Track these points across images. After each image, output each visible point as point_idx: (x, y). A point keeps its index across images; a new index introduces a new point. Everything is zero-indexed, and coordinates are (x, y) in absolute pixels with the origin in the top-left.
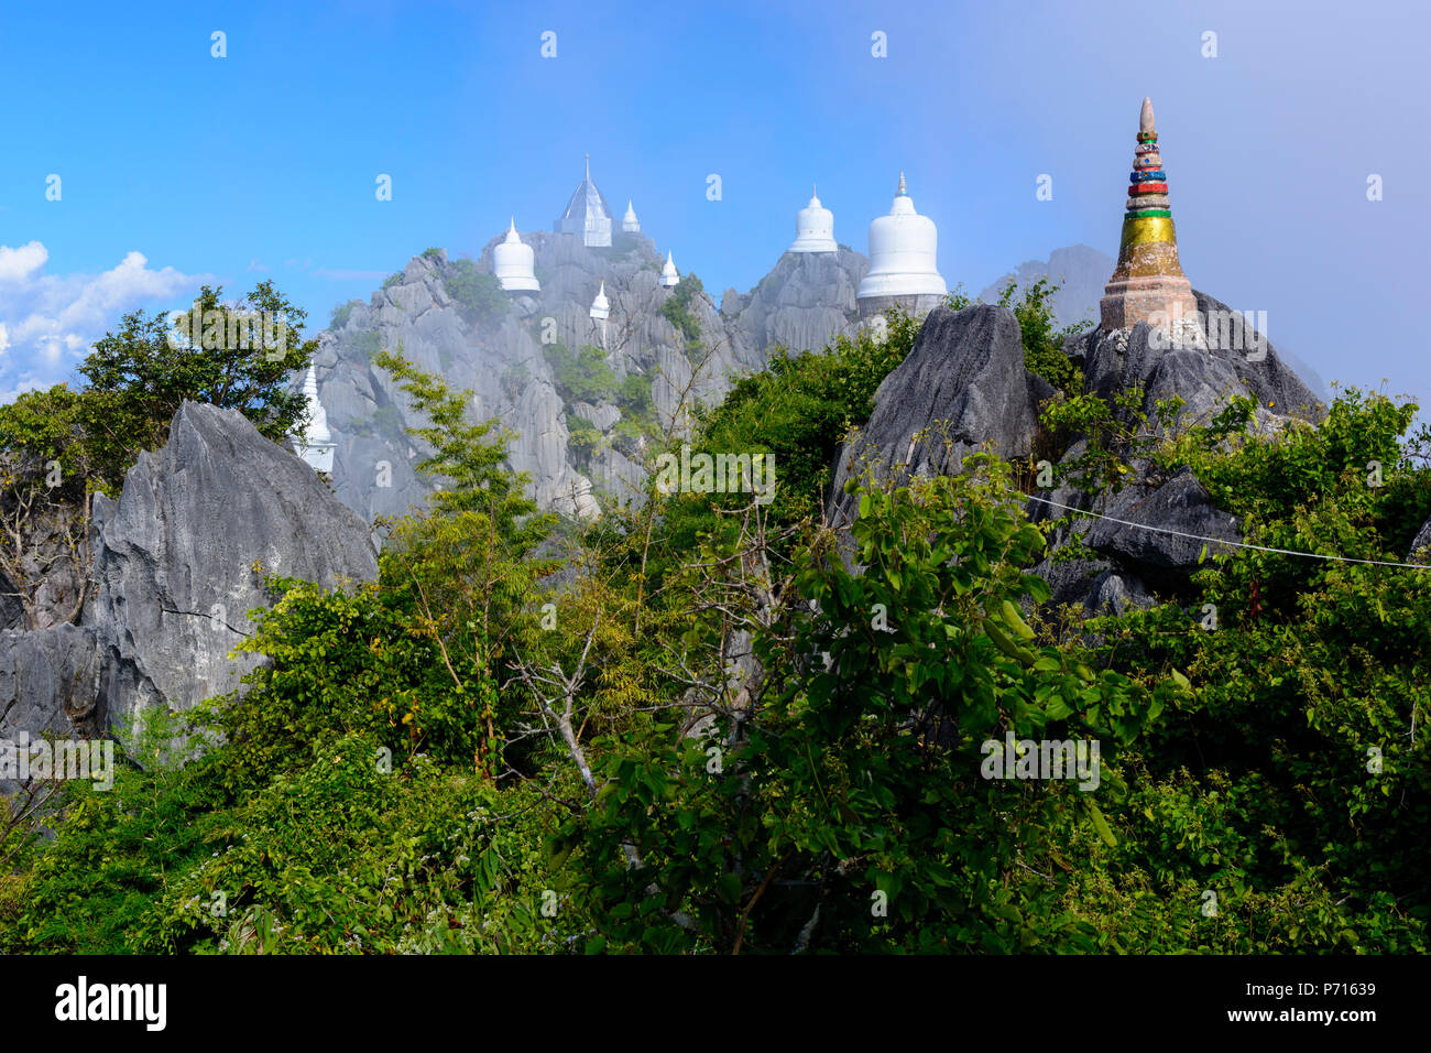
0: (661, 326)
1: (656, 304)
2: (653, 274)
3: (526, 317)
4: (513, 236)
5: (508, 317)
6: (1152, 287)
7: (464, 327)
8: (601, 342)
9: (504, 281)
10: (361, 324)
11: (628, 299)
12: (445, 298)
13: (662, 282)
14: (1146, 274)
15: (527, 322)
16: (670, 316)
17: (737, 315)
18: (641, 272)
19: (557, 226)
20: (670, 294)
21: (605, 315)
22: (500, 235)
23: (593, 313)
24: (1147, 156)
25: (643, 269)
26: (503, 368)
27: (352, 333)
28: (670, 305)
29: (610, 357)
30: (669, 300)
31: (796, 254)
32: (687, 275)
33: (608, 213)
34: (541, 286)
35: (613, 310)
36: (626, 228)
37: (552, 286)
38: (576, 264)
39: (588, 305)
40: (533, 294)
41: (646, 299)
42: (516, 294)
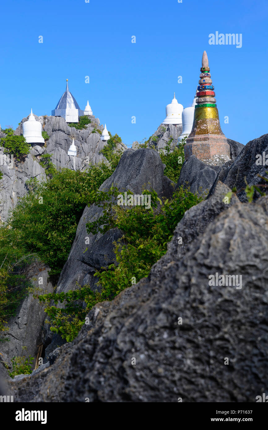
1: (99, 149)
2: (97, 135)
3: (38, 155)
4: (32, 117)
5: (29, 155)
6: (205, 139)
8: (73, 167)
9: (27, 139)
11: (86, 146)
13: (102, 138)
14: (203, 134)
15: (38, 157)
16: (106, 155)
18: (92, 134)
19: (53, 113)
20: (105, 144)
21: (75, 154)
22: (26, 117)
23: (69, 153)
24: (204, 78)
25: (93, 132)
26: (26, 179)
28: (105, 149)
30: (105, 147)
31: (165, 125)
32: (113, 135)
33: (77, 106)
34: (45, 140)
35: (78, 152)
36: (86, 113)
37: (50, 140)
38: (61, 130)
39: (67, 149)
40: (41, 144)
41: (94, 147)
42: (33, 144)
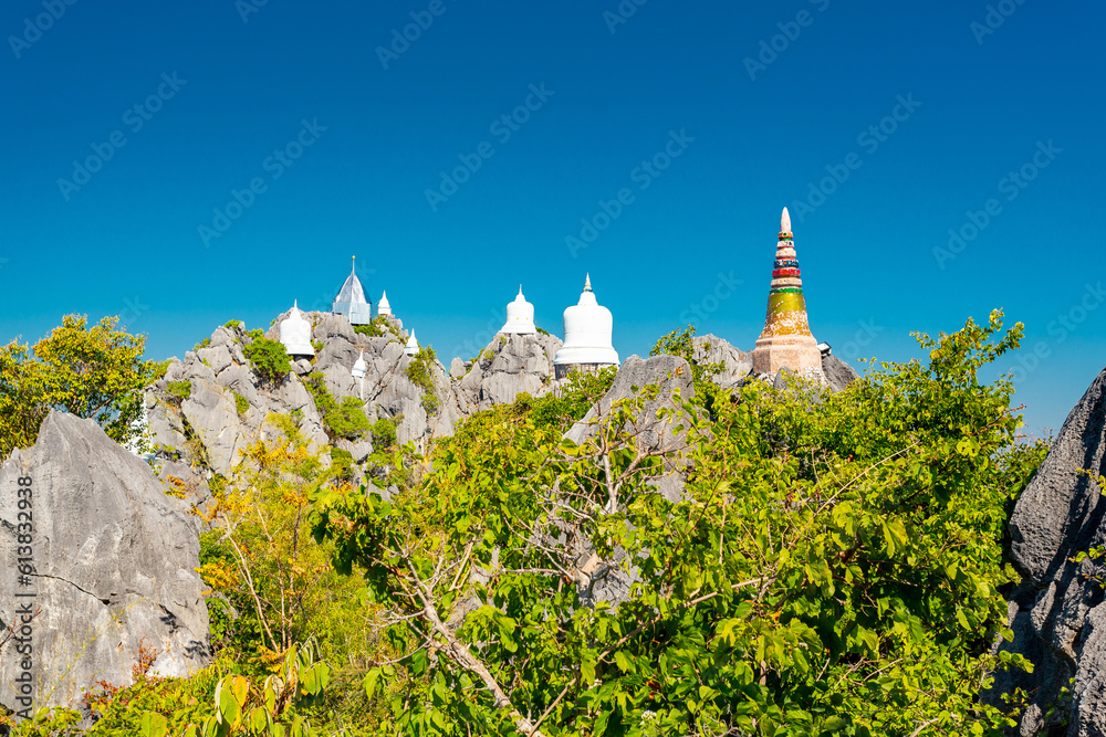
0: (404, 383)
1: (402, 368)
2: (400, 345)
3: (303, 374)
4: (296, 315)
5: (290, 374)
6: (790, 343)
7: (256, 380)
8: (359, 394)
9: (287, 347)
10: (176, 376)
11: (380, 363)
12: (242, 359)
13: (406, 351)
14: (785, 334)
15: (304, 378)
16: (412, 377)
17: (460, 378)
18: (391, 344)
20: (412, 360)
21: (363, 374)
22: (285, 313)
23: (354, 373)
24: (785, 249)
25: (393, 341)
26: (284, 412)
27: (168, 382)
28: (412, 369)
29: (366, 406)
30: (411, 365)
31: (505, 334)
32: (425, 347)
33: (368, 300)
34: (316, 351)
35: (368, 371)
36: (380, 312)
37: (323, 351)
38: (342, 336)
39: (350, 366)
40: (309, 357)
41: (394, 364)
42: (296, 357)
